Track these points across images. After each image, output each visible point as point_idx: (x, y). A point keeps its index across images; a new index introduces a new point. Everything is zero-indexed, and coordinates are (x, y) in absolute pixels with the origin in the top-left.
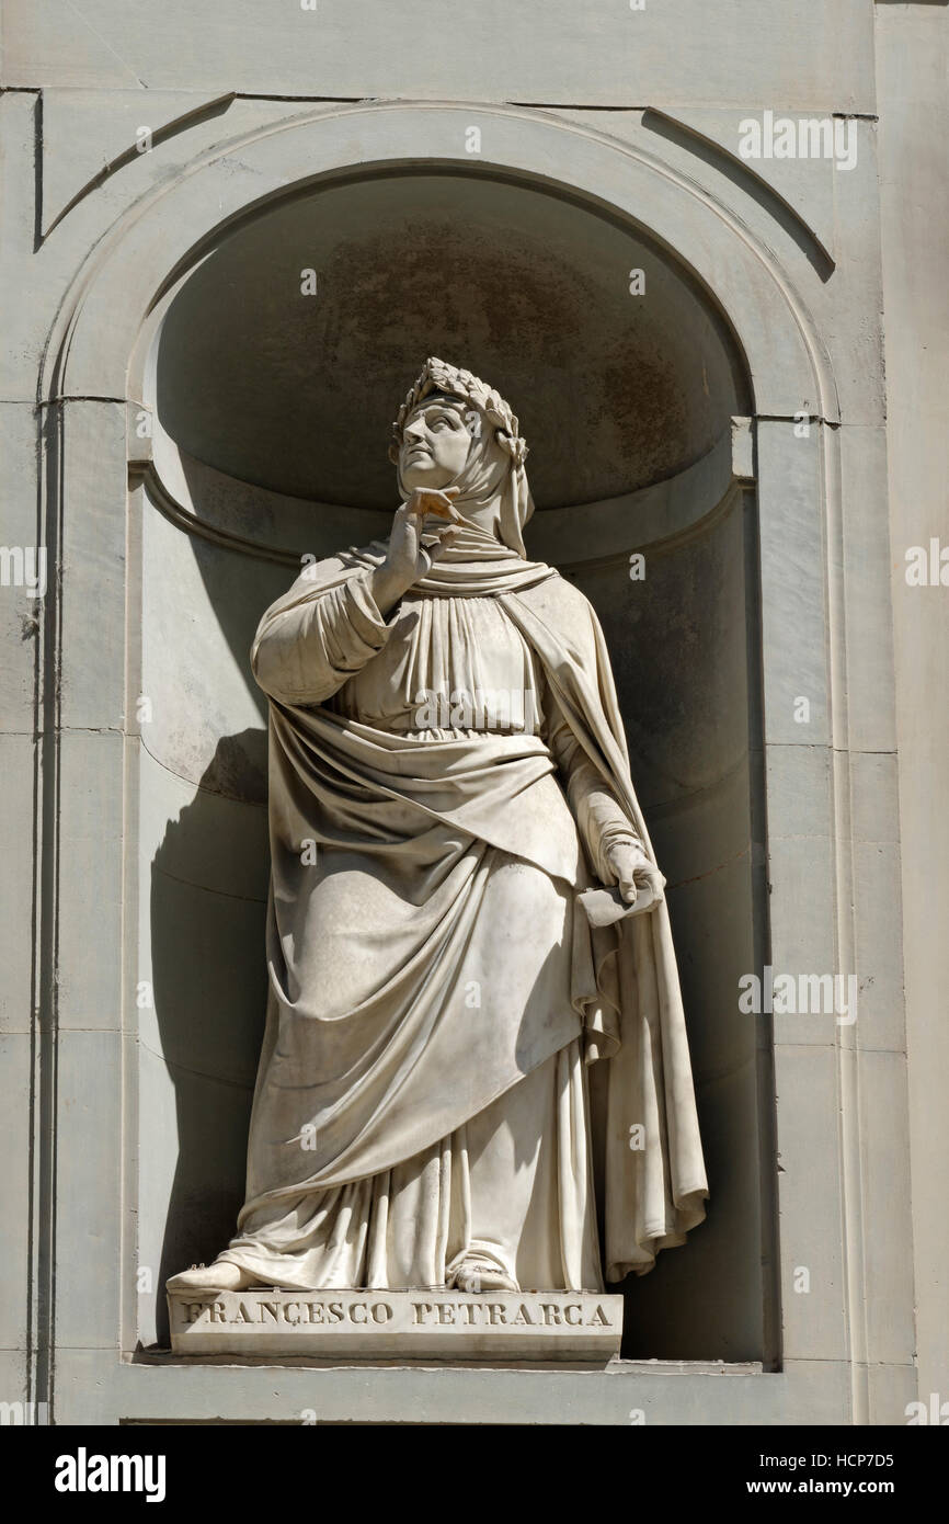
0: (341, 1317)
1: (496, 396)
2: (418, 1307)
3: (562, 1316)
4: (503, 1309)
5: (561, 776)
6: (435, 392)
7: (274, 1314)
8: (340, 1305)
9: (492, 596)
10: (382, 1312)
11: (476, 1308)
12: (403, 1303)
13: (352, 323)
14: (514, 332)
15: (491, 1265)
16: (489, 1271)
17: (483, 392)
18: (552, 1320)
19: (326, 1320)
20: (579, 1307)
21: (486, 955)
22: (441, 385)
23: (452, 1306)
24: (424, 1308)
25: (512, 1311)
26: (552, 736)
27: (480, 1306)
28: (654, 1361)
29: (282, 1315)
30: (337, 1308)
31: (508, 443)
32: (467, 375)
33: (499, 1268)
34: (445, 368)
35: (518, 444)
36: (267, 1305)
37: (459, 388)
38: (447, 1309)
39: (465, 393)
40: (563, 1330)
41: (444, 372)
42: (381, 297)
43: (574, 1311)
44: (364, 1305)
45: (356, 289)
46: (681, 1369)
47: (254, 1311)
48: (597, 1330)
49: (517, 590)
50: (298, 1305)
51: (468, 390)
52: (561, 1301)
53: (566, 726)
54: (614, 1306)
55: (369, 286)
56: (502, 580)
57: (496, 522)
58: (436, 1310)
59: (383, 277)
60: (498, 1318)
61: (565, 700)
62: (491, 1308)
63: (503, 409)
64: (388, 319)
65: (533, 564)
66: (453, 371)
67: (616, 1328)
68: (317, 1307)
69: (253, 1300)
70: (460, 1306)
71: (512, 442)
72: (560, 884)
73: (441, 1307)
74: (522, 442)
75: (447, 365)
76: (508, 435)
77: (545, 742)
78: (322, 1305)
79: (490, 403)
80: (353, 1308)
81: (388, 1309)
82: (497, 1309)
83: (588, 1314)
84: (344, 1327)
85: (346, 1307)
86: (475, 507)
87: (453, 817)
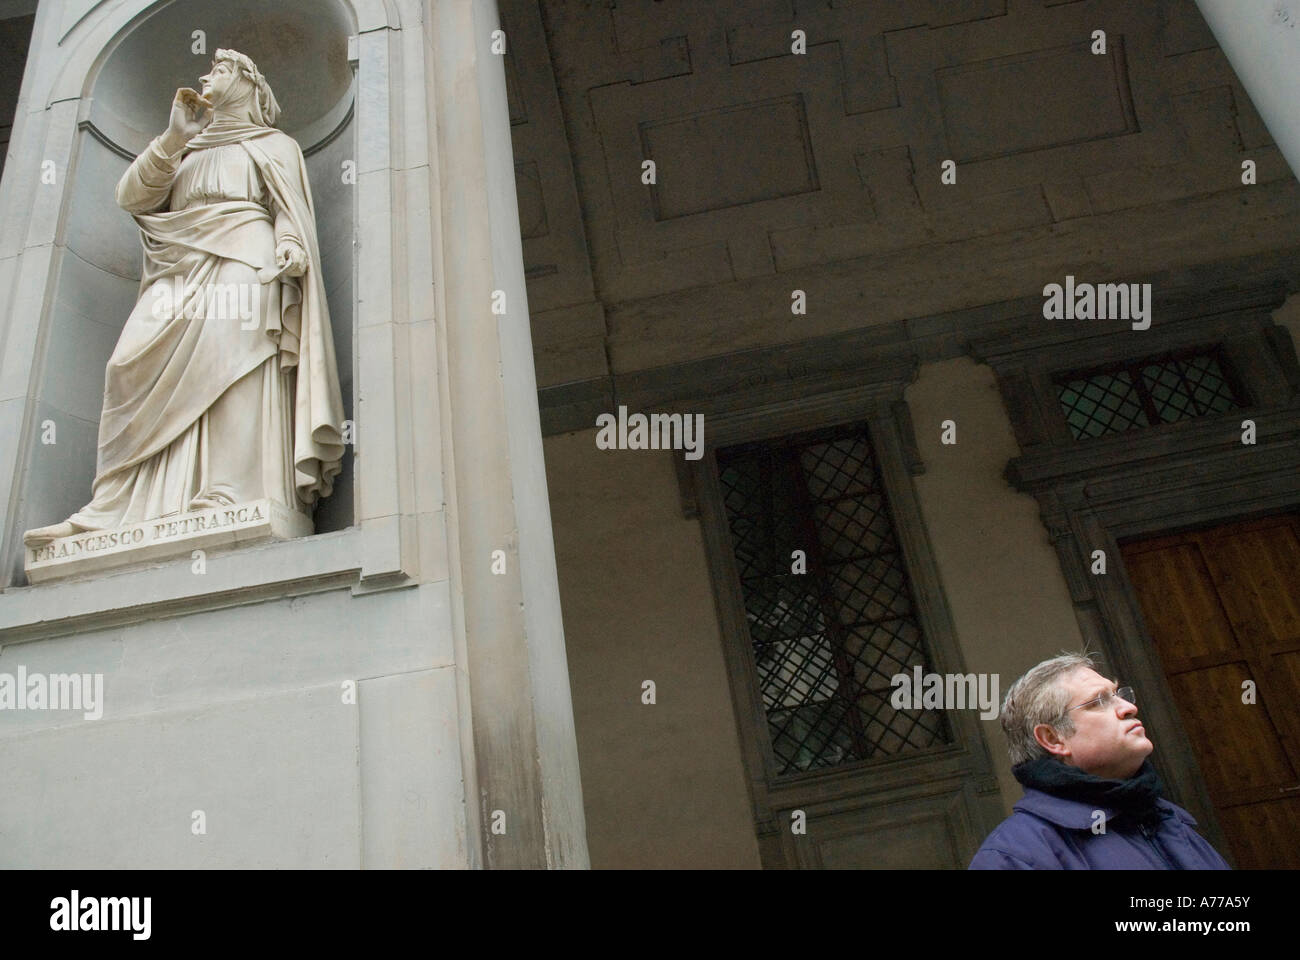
0: (115, 541)
2: (158, 527)
3: (236, 517)
4: (203, 518)
7: (80, 547)
9: (238, 143)
10: (138, 533)
11: (189, 522)
12: (149, 527)
18: (230, 521)
19: (107, 546)
20: (247, 510)
24: (161, 527)
25: (207, 525)
27: (191, 520)
29: (84, 547)
30: (114, 537)
36: (78, 542)
40: (238, 526)
47: (70, 547)
49: (252, 138)
50: (94, 539)
53: (274, 200)
56: (243, 135)
57: (250, 115)
58: (167, 527)
60: (200, 527)
62: (197, 519)
67: (265, 520)
68: (103, 538)
70: (181, 522)
73: (170, 525)
77: (261, 205)
80: (123, 535)
81: (142, 532)
82: (201, 521)
83: (251, 512)
84: (119, 548)
85: (119, 535)
86: (236, 107)
87: (197, 245)
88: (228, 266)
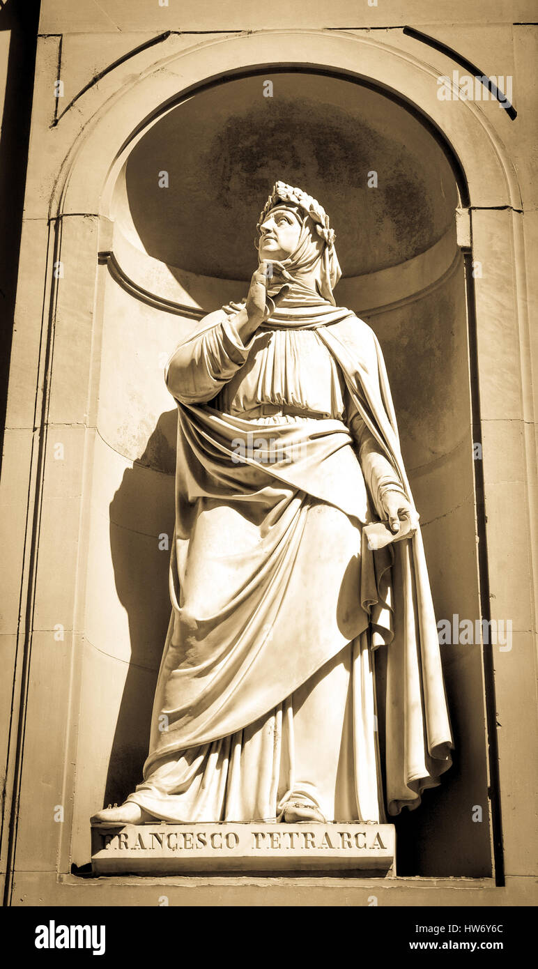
0: (204, 843)
1: (315, 203)
2: (256, 835)
3: (353, 841)
4: (313, 835)
5: (355, 446)
6: (279, 202)
7: (160, 842)
8: (204, 834)
9: (311, 329)
10: (232, 838)
11: (295, 835)
12: (246, 832)
13: (238, 167)
14: (332, 167)
15: (308, 802)
16: (306, 807)
17: (307, 201)
18: (346, 844)
19: (195, 847)
20: (364, 834)
21: (305, 571)
22: (283, 197)
23: (279, 834)
24: (260, 835)
25: (319, 839)
26: (350, 420)
27: (297, 834)
28: (417, 878)
29: (165, 842)
30: (202, 837)
31: (322, 233)
32: (298, 191)
33: (312, 804)
34: (286, 187)
35: (329, 233)
36: (156, 835)
37: (294, 199)
38: (276, 836)
39: (297, 202)
40: (353, 852)
41: (284, 189)
42: (255, 150)
43: (360, 836)
44: (220, 834)
45: (240, 146)
46: (435, 883)
47: (148, 840)
48: (377, 853)
49: (327, 325)
50: (176, 834)
51: (299, 200)
52: (353, 829)
53: (358, 414)
54: (389, 833)
55: (247, 143)
56: (317, 319)
57: (317, 282)
58: (268, 836)
59: (256, 137)
60: (309, 844)
61: (357, 395)
62: (305, 835)
63: (320, 211)
64: (259, 164)
65: (339, 308)
66: (290, 189)
67: (390, 851)
68: (189, 836)
69: (147, 831)
70: (284, 834)
71: (325, 231)
72: (354, 520)
73: (271, 835)
74: (332, 231)
75: (287, 186)
76: (323, 227)
77: (346, 424)
78: (192, 834)
79: (311, 208)
80: (212, 836)
81: (236, 837)
82: (309, 836)
83: (371, 839)
84: (206, 852)
85: (208, 836)
86: (304, 273)
87: (282, 474)
88: (318, 507)
